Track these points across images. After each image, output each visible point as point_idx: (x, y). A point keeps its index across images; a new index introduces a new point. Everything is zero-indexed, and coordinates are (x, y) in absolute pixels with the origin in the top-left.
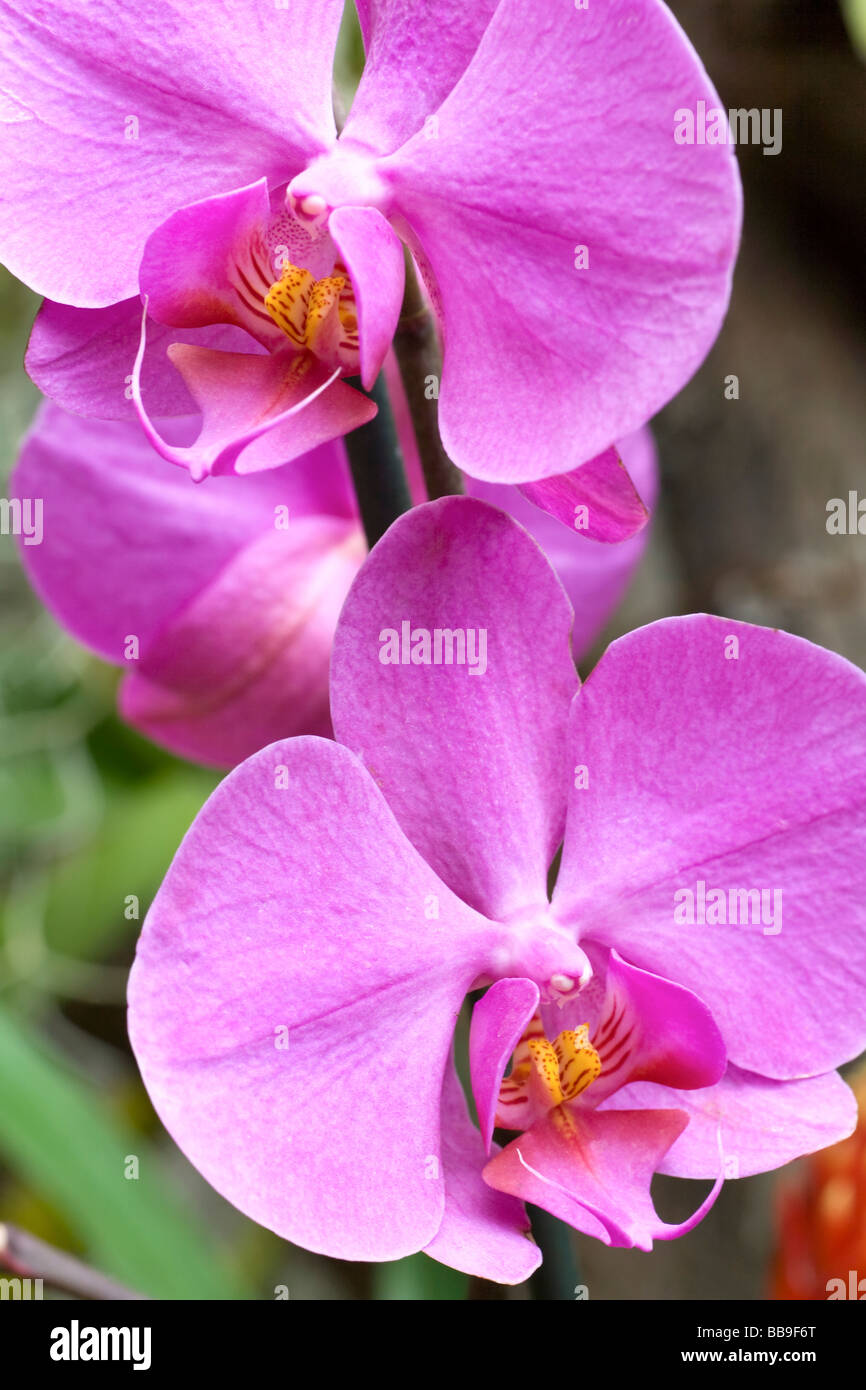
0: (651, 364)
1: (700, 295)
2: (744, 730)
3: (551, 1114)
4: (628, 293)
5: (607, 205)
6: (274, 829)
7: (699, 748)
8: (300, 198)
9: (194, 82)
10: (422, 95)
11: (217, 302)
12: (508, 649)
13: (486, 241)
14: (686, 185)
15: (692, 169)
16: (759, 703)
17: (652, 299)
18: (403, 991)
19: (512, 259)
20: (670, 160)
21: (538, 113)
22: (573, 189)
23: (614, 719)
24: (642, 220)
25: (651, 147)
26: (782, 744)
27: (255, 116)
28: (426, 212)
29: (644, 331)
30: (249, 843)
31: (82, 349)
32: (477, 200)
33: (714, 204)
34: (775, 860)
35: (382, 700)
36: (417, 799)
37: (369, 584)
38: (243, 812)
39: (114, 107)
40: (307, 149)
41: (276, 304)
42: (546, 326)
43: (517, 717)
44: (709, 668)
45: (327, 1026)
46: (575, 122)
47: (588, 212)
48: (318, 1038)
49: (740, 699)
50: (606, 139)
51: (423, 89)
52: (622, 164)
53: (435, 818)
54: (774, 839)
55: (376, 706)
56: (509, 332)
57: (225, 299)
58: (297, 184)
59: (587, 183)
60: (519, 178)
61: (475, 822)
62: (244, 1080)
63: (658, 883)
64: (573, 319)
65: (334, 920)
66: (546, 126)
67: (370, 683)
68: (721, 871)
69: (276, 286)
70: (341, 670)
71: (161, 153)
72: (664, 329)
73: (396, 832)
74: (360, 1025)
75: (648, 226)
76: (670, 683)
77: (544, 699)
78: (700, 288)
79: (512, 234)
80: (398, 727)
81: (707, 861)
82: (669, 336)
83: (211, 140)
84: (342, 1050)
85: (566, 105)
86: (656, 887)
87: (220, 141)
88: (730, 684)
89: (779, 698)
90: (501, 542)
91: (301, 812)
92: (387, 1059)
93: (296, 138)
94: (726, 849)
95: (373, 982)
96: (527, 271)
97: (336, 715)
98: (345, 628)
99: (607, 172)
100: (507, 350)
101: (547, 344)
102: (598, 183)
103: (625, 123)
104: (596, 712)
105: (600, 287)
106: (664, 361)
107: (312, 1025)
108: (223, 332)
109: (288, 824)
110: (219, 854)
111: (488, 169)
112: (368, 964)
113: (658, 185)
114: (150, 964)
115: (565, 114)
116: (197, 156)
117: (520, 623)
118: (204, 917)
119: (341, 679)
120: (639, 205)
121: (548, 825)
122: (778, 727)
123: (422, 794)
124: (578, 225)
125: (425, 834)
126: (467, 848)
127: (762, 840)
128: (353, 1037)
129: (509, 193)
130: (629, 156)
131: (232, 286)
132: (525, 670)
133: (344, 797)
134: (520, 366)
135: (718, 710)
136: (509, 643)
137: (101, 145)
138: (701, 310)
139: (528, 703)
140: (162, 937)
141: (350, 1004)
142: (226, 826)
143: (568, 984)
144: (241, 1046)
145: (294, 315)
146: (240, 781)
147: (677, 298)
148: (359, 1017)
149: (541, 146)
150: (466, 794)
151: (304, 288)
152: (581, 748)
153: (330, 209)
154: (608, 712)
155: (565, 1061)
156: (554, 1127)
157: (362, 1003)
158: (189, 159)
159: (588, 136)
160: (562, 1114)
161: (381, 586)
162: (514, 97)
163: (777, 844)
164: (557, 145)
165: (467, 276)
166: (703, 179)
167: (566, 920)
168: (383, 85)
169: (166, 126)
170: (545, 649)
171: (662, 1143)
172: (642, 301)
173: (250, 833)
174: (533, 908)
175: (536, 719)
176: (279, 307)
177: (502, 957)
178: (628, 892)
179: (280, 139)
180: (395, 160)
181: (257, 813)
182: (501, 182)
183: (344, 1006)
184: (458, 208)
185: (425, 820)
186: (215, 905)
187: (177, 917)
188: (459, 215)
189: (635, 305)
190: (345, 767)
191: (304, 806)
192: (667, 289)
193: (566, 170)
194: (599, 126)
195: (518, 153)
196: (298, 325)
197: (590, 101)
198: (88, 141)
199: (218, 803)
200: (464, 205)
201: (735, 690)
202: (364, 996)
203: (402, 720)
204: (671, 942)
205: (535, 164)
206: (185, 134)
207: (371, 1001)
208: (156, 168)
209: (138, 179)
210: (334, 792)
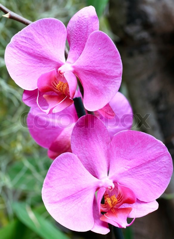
0: (112, 91)
1: (118, 80)
2: (137, 148)
3: (111, 209)
4: (109, 81)
5: (105, 68)
6: (63, 167)
7: (130, 151)
8: (60, 71)
9: (44, 55)
10: (78, 54)
11: (50, 88)
12: (99, 138)
13: (88, 75)
14: (115, 64)
15: (116, 62)
16: (138, 143)
17: (112, 81)
18: (85, 191)
19: (92, 78)
20: (113, 61)
21: (94, 56)
22: (99, 66)
23: (116, 147)
24: (110, 70)
25: (110, 59)
26: (143, 150)
27: (53, 60)
28: (79, 72)
29: (111, 87)
30: (60, 169)
31: (30, 97)
32: (86, 69)
33: (119, 67)
34: (144, 168)
35: (79, 147)
36: (86, 161)
37: (76, 129)
38: (58, 165)
39: (33, 60)
40: (61, 64)
41: (58, 87)
42: (97, 87)
43: (101, 148)
44: (130, 138)
45: (74, 196)
46: (99, 56)
47: (102, 69)
48: (72, 199)
49: (135, 143)
50: (103, 59)
51: (78, 53)
52: (106, 62)
53: (89, 164)
54: (143, 164)
55: (78, 147)
56: (92, 89)
57: (51, 87)
58: (60, 69)
59: (102, 65)
60: (92, 65)
61: (95, 164)
62: (61, 205)
63: (125, 172)
64: (101, 86)
65: (74, 180)
66: (95, 57)
67: (77, 144)
68: (135, 170)
69: (58, 85)
70: (72, 142)
71: (40, 66)
72: (113, 86)
73: (83, 167)
74: (79, 196)
75: (110, 71)
76: (124, 141)
77: (105, 145)
78: (118, 79)
79: (92, 74)
80: (82, 150)
81: (133, 168)
82: (114, 87)
83: (48, 64)
84: (76, 200)
85: (97, 54)
86: (125, 173)
87: (49, 64)
88: (133, 141)
89: (142, 142)
90: (96, 121)
91: (67, 164)
92: (84, 201)
93: (60, 62)
94: (135, 166)
95: (80, 189)
96: (94, 79)
97: (72, 149)
98: (73, 136)
99: (104, 63)
100: (92, 91)
101: (98, 90)
102: (103, 65)
103: (106, 56)
104: (112, 146)
105: (105, 81)
106: (114, 91)
107: (71, 197)
108: (53, 93)
109: (65, 166)
110: (55, 171)
111: (87, 65)
112: (79, 187)
113: (111, 65)
114: (45, 188)
115: (98, 55)
116: (46, 66)
117: (100, 133)
118: (53, 181)
119: (73, 144)
120: (109, 68)
121: (107, 165)
122: (142, 147)
123: (87, 161)
124: (101, 71)
125: (88, 167)
126: (94, 168)
127: (141, 165)
128: (78, 198)
129: (90, 68)
130: (107, 61)
131: (52, 85)
132: (102, 141)
133: (74, 162)
134: (94, 94)
135: (132, 145)
136: (99, 137)
137: (32, 66)
138: (118, 82)
139: (103, 146)
140: (47, 184)
141: (77, 193)
142: (56, 167)
143: (110, 188)
144: (60, 200)
145: (61, 89)
146: (57, 160)
147: (115, 81)
148: (78, 195)
149: (94, 60)
150: (93, 160)
151: (62, 85)
152: (111, 152)
153: (64, 72)
154: (114, 146)
155: (112, 201)
156: (111, 211)
157: (79, 193)
158: (45, 67)
159: (101, 58)
160: (112, 209)
161: (78, 129)
162: (90, 53)
163: (144, 165)
164: (97, 60)
165: (86, 81)
166: (117, 63)
167: (110, 179)
168: (71, 54)
169: (41, 62)
170: (105, 137)
171: (128, 213)
172: (111, 82)
173: (60, 168)
174: (105, 177)
175: (104, 148)
176: (59, 88)
177: (101, 185)
178: (120, 174)
179: (57, 63)
180: (74, 64)
181: (60, 164)
182: (89, 66)
183: (76, 193)
184: (83, 71)
185: (87, 165)
186: (55, 179)
187: (49, 181)
188: (84, 72)
189: (110, 83)
190: (74, 157)
191: (68, 163)
192: (114, 80)
193: (98, 63)
194: (102, 57)
195: (91, 62)
196: (62, 90)
197: (101, 53)
198: (29, 66)
199: (54, 163)
200: (84, 70)
201: (134, 141)
202: (79, 192)
203: (83, 149)
204: (128, 182)
205: (94, 63)
206: (44, 63)
207: (80, 193)
208: (40, 69)
209: (37, 71)
210: (72, 161)
